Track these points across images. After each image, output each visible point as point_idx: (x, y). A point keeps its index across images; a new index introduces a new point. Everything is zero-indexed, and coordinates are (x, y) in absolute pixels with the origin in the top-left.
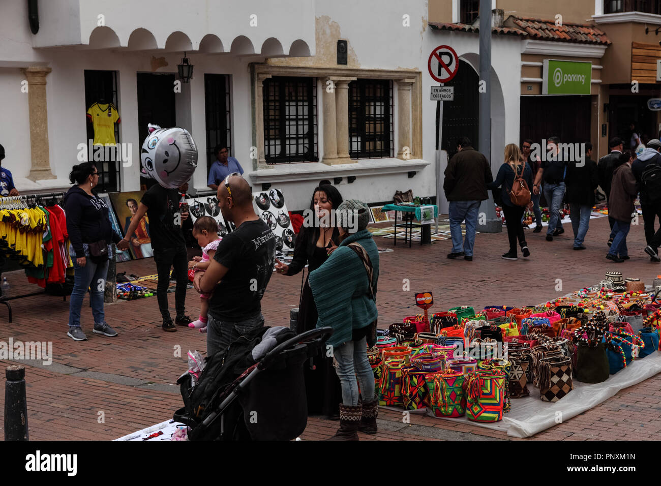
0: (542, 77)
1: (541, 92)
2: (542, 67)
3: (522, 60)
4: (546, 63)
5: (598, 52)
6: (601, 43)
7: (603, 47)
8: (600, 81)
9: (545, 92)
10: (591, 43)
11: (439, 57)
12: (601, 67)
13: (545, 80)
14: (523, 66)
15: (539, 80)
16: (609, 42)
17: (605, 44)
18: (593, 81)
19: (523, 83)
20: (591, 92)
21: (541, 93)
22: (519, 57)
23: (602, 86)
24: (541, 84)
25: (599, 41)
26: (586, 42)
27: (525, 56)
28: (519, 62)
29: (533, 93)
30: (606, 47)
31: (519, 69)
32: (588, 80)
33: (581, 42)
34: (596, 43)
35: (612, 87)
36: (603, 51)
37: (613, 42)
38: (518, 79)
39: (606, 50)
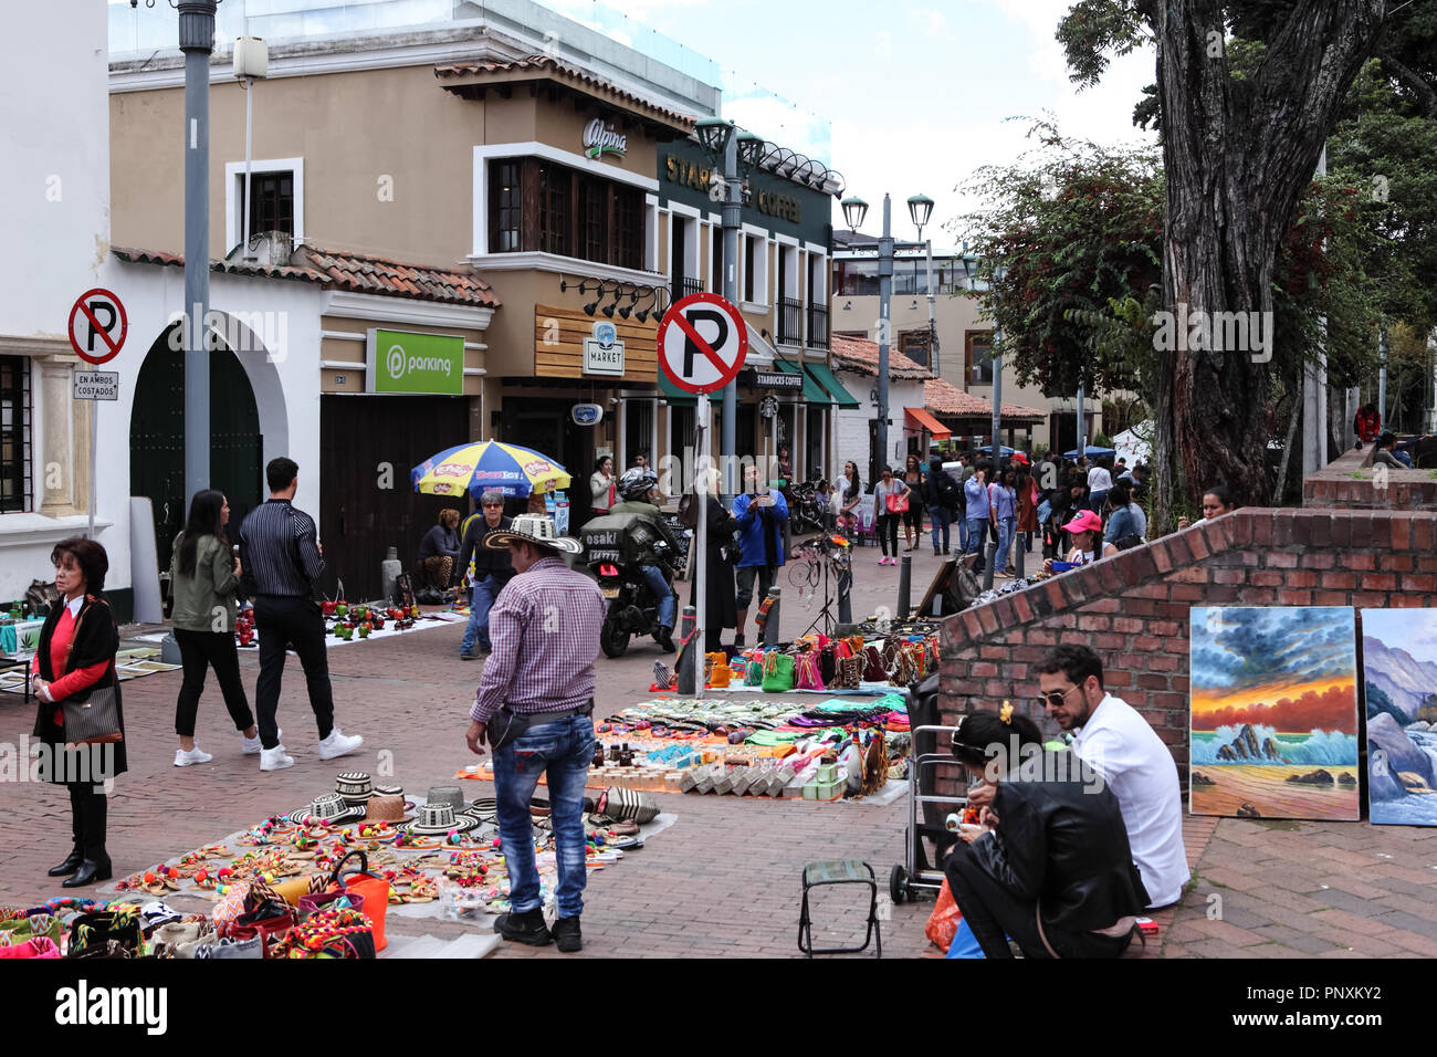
0: (365, 362)
1: (363, 388)
2: (364, 343)
3: (323, 328)
4: (372, 335)
5: (479, 319)
6: (481, 304)
7: (485, 310)
8: (483, 371)
9: (371, 389)
10: (461, 302)
11: (90, 312)
12: (485, 346)
13: (371, 366)
14: (325, 339)
15: (360, 365)
16: (496, 303)
17: (490, 305)
18: (466, 370)
19: (325, 370)
20: (463, 389)
21: (364, 390)
22: (318, 323)
23: (488, 380)
24: (363, 373)
25: (477, 301)
26: (451, 301)
27: (328, 320)
28: (317, 332)
29: (348, 389)
30: (493, 311)
31: (317, 345)
32: (456, 368)
33: (441, 300)
34: (471, 303)
35: (507, 381)
36: (488, 319)
37: (505, 304)
38: (315, 362)
39: (493, 316)
